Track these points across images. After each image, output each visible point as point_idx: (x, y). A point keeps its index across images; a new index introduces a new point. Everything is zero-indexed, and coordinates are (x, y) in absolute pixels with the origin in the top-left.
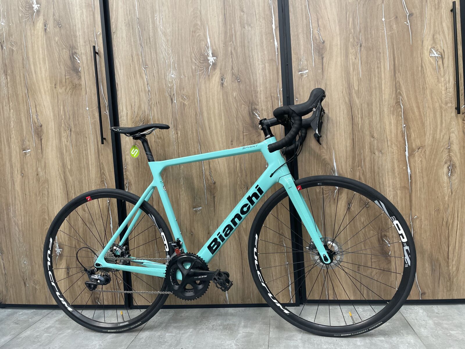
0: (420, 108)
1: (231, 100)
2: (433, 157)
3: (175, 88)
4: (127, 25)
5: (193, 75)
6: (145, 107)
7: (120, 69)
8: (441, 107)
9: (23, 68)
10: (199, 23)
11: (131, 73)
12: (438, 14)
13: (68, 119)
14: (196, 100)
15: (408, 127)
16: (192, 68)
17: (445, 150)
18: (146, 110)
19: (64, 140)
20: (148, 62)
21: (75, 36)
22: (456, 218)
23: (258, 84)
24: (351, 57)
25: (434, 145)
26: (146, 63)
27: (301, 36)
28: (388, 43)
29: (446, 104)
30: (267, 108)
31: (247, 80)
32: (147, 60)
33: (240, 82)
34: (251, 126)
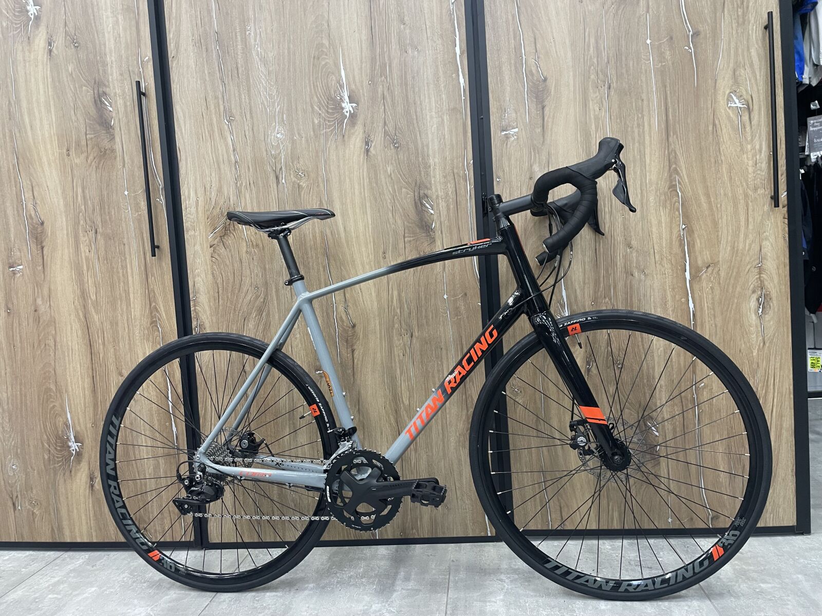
0: (711, 196)
1: (383, 180)
2: (732, 281)
3: (283, 157)
4: (197, 45)
5: (316, 137)
6: (230, 191)
7: (185, 123)
8: (746, 196)
9: (10, 119)
10: (326, 42)
11: (204, 129)
12: (742, 33)
13: (90, 212)
14: (320, 179)
15: (690, 230)
16: (313, 122)
17: (753, 269)
18: (231, 197)
19: (84, 248)
20: (234, 111)
21: (105, 65)
22: (772, 387)
23: (431, 152)
24: (593, 106)
25: (733, 260)
26: (230, 111)
27: (506, 69)
28: (656, 84)
29: (756, 189)
30: (447, 194)
31: (411, 146)
32: (233, 107)
33: (398, 147)
34: (418, 226)
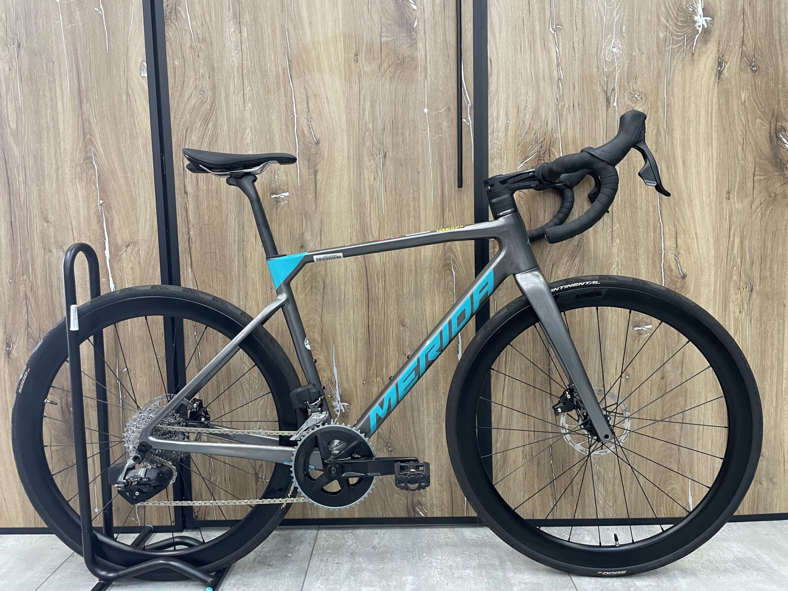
1: (736, 108)
3: (617, 75)
5: (660, 52)
6: (548, 113)
7: (500, 30)
11: (524, 38)
13: (380, 131)
14: (660, 104)
16: (658, 37)
18: (550, 120)
19: (368, 175)
20: (562, 19)
26: (558, 18)
31: (771, 70)
32: (562, 13)
33: (756, 71)
34: (771, 162)
